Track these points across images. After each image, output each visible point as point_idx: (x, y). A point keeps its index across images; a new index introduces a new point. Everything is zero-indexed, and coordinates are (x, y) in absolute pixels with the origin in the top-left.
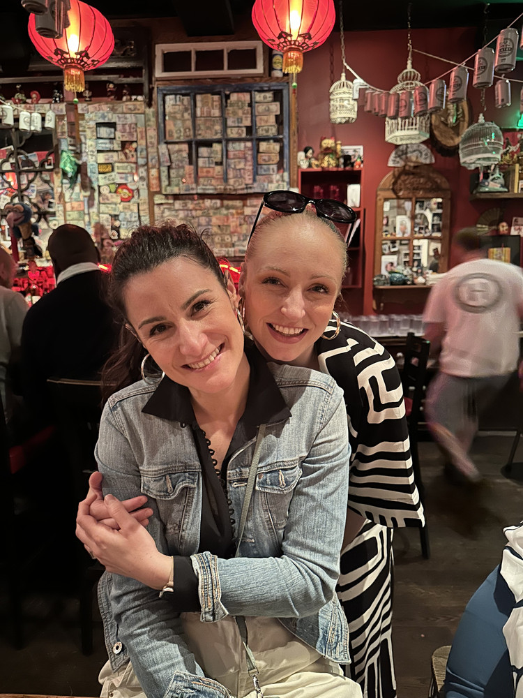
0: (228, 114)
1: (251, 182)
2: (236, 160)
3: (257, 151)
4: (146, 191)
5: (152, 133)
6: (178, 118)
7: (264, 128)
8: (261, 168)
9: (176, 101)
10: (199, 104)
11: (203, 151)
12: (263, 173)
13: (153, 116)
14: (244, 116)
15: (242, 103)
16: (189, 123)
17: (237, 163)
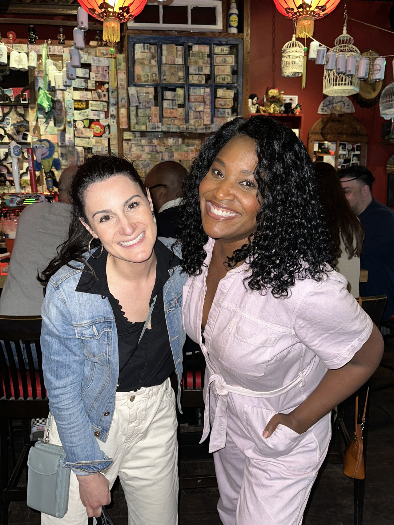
0: (190, 62)
1: (209, 123)
2: (197, 103)
3: (214, 96)
4: (116, 128)
5: (123, 76)
6: (146, 64)
7: (221, 76)
8: (218, 111)
9: (144, 49)
10: (165, 52)
11: (168, 94)
12: (220, 116)
13: (124, 62)
14: (204, 65)
15: (203, 54)
16: (156, 70)
17: (198, 106)
